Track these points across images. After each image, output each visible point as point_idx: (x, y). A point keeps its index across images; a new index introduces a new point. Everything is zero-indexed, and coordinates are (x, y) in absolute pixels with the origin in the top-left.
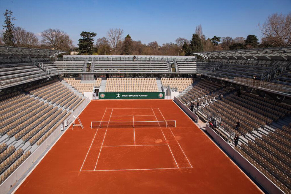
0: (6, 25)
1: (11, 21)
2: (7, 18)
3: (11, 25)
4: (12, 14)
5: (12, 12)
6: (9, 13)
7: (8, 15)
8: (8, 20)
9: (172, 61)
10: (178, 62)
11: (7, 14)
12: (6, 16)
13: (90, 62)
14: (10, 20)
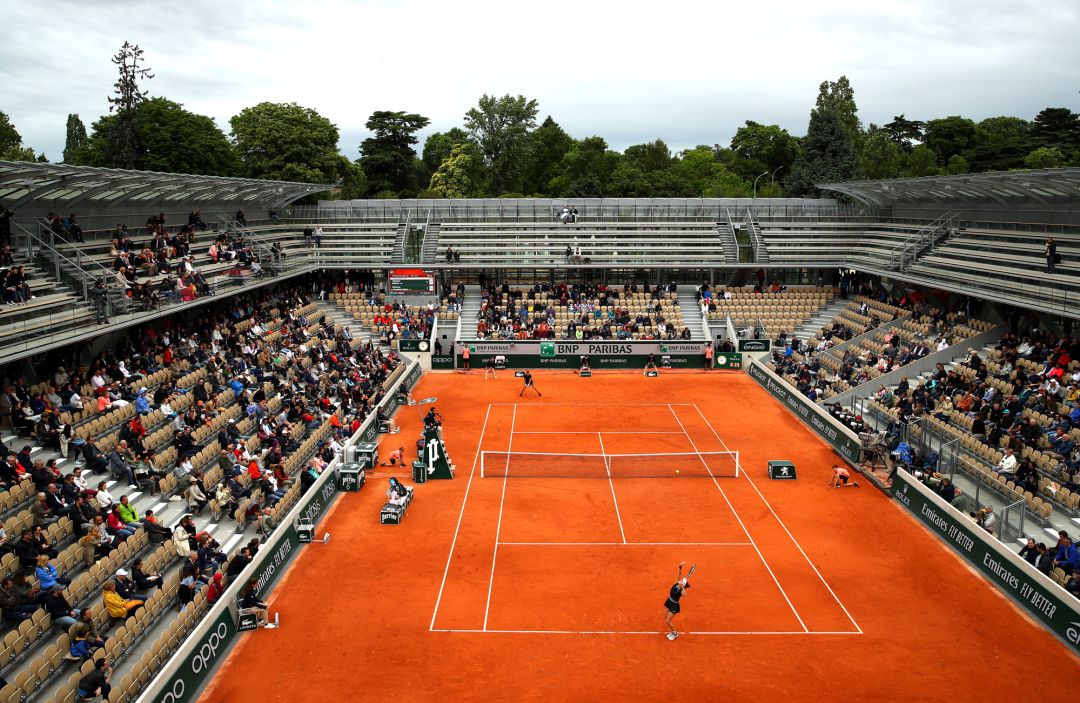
0: (120, 96)
1: (137, 81)
2: (126, 71)
3: (137, 94)
4: (141, 56)
5: (141, 52)
6: (133, 52)
7: (129, 61)
8: (129, 78)
9: (735, 220)
10: (762, 224)
11: (124, 57)
12: (121, 65)
13: (419, 226)
14: (133, 77)
